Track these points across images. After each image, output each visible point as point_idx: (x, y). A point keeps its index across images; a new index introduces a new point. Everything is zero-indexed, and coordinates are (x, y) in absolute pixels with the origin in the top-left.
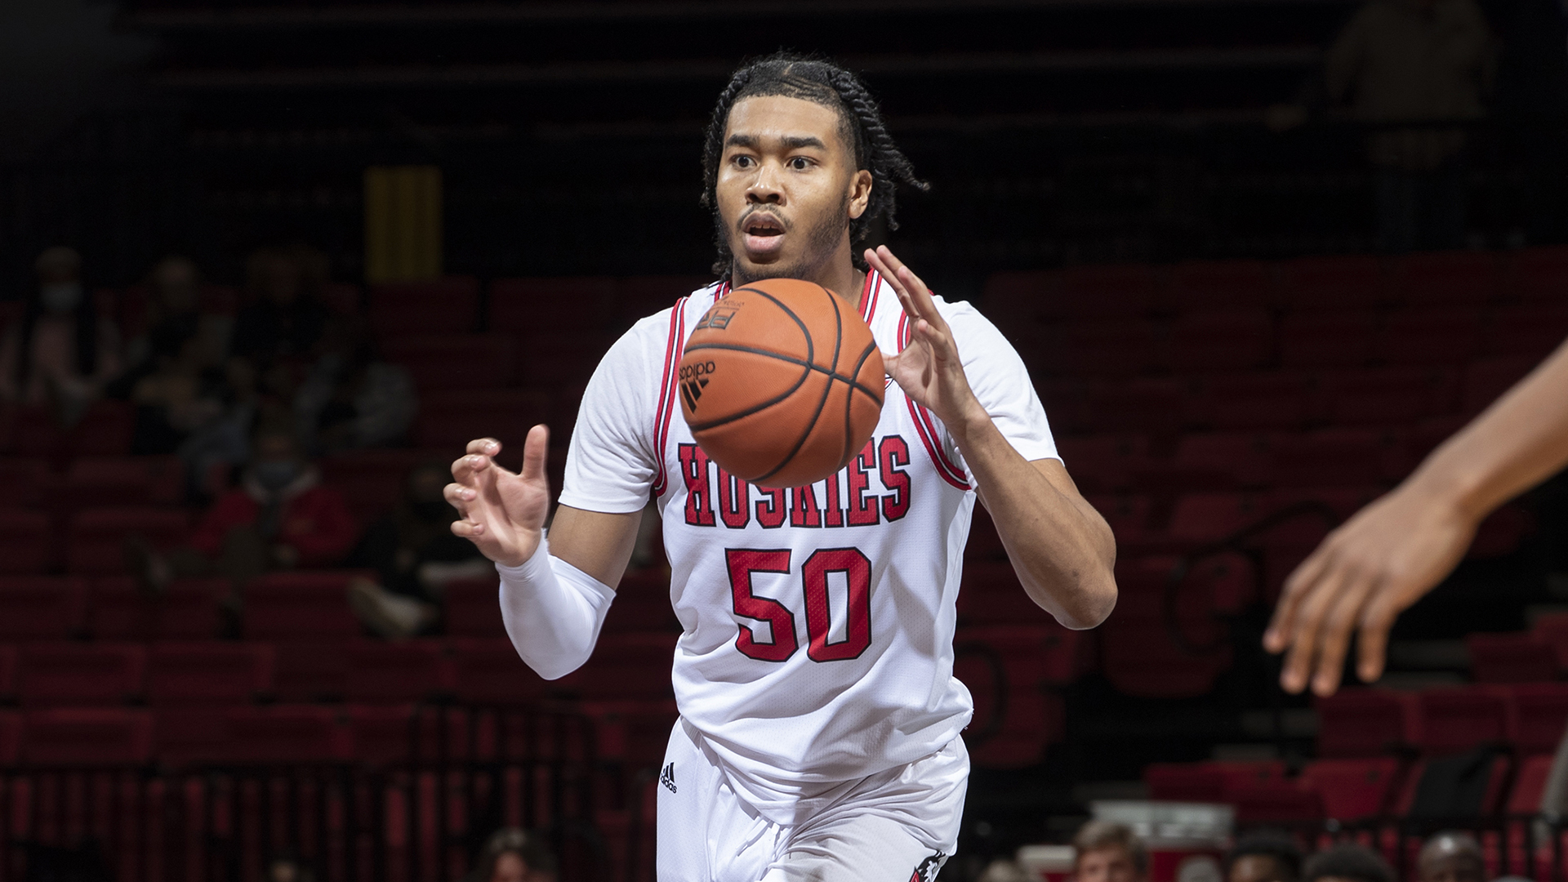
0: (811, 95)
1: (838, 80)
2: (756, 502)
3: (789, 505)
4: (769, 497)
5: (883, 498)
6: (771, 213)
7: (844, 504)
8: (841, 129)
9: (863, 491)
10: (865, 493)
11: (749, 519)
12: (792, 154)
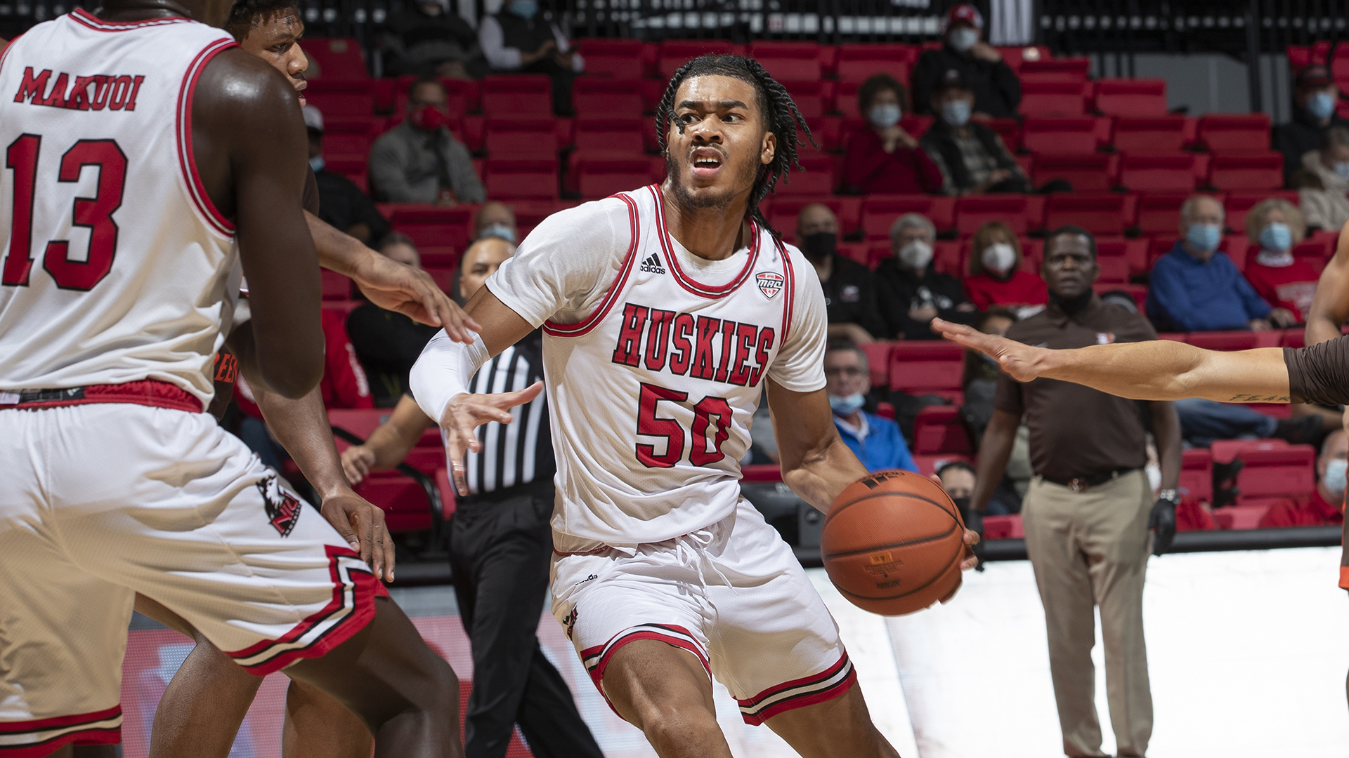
0: (737, 74)
1: (754, 66)
2: (672, 353)
3: (692, 361)
4: (680, 352)
5: (753, 368)
6: (713, 148)
7: (730, 368)
8: (758, 99)
9: (745, 361)
10: (745, 363)
11: (664, 365)
12: (725, 112)
